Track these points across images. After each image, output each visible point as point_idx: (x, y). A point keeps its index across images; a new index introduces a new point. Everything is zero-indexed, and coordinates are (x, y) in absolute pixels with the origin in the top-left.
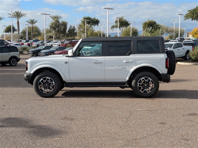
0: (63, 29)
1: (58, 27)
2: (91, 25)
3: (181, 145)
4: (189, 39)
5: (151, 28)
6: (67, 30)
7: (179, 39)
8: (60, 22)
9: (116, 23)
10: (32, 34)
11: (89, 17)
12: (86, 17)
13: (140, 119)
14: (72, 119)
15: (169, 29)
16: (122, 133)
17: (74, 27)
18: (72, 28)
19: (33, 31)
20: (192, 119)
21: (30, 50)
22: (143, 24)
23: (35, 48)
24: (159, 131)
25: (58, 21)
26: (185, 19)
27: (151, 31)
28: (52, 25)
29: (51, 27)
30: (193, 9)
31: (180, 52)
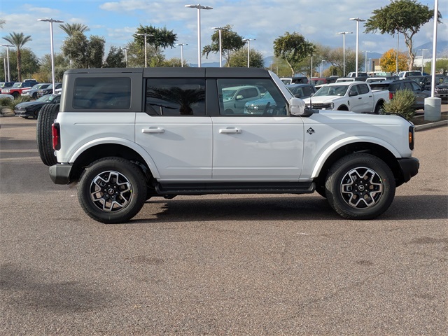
0: (95, 56)
1: (83, 50)
2: (156, 45)
3: (418, 309)
4: (375, 74)
5: (293, 51)
6: (105, 58)
7: (357, 76)
8: (88, 39)
9: (214, 40)
10: (18, 68)
11: (151, 28)
12: (144, 27)
13: (311, 255)
14: (158, 262)
15: (331, 52)
16: (281, 287)
17: (120, 51)
18: (116, 53)
19: (20, 60)
20: (426, 251)
21: (18, 106)
22: (275, 42)
23: (29, 101)
24: (362, 280)
25: (82, 38)
26: (368, 31)
27: (293, 58)
28: (69, 46)
29: (67, 51)
30: (384, 7)
31: (363, 104)
